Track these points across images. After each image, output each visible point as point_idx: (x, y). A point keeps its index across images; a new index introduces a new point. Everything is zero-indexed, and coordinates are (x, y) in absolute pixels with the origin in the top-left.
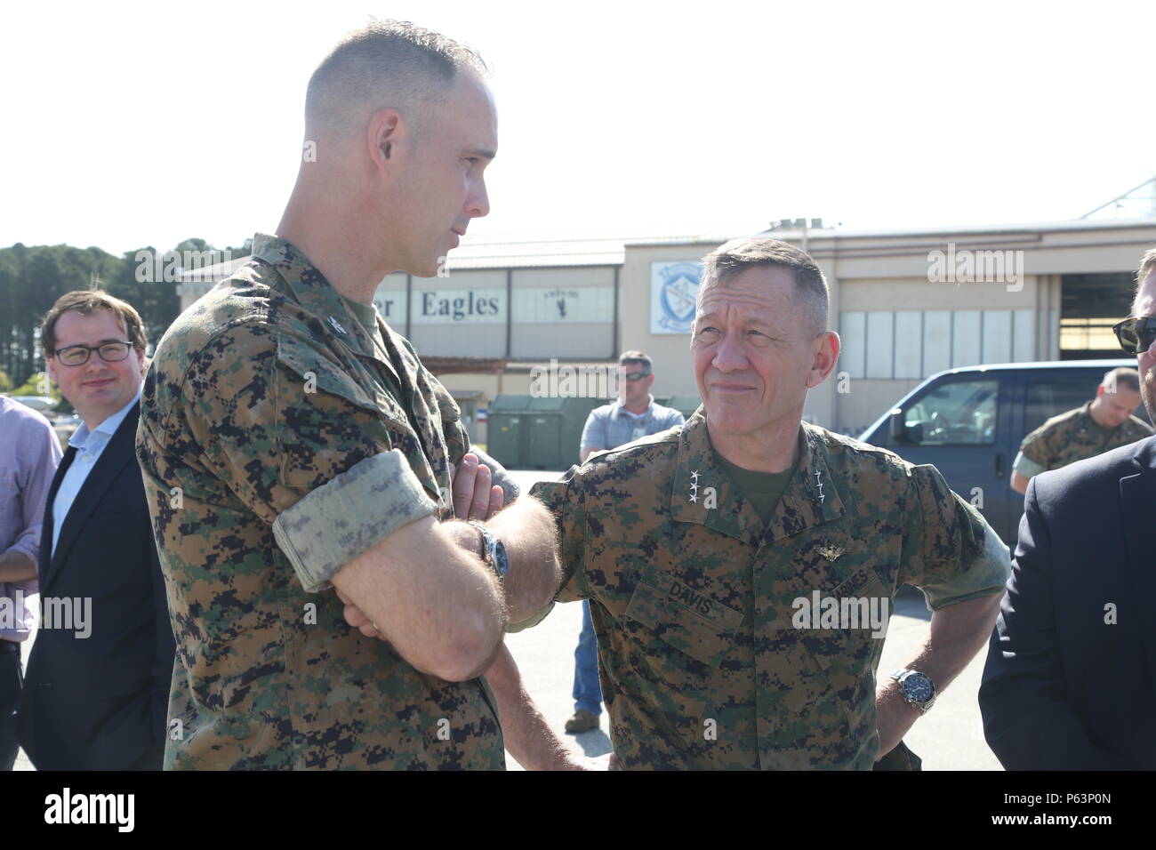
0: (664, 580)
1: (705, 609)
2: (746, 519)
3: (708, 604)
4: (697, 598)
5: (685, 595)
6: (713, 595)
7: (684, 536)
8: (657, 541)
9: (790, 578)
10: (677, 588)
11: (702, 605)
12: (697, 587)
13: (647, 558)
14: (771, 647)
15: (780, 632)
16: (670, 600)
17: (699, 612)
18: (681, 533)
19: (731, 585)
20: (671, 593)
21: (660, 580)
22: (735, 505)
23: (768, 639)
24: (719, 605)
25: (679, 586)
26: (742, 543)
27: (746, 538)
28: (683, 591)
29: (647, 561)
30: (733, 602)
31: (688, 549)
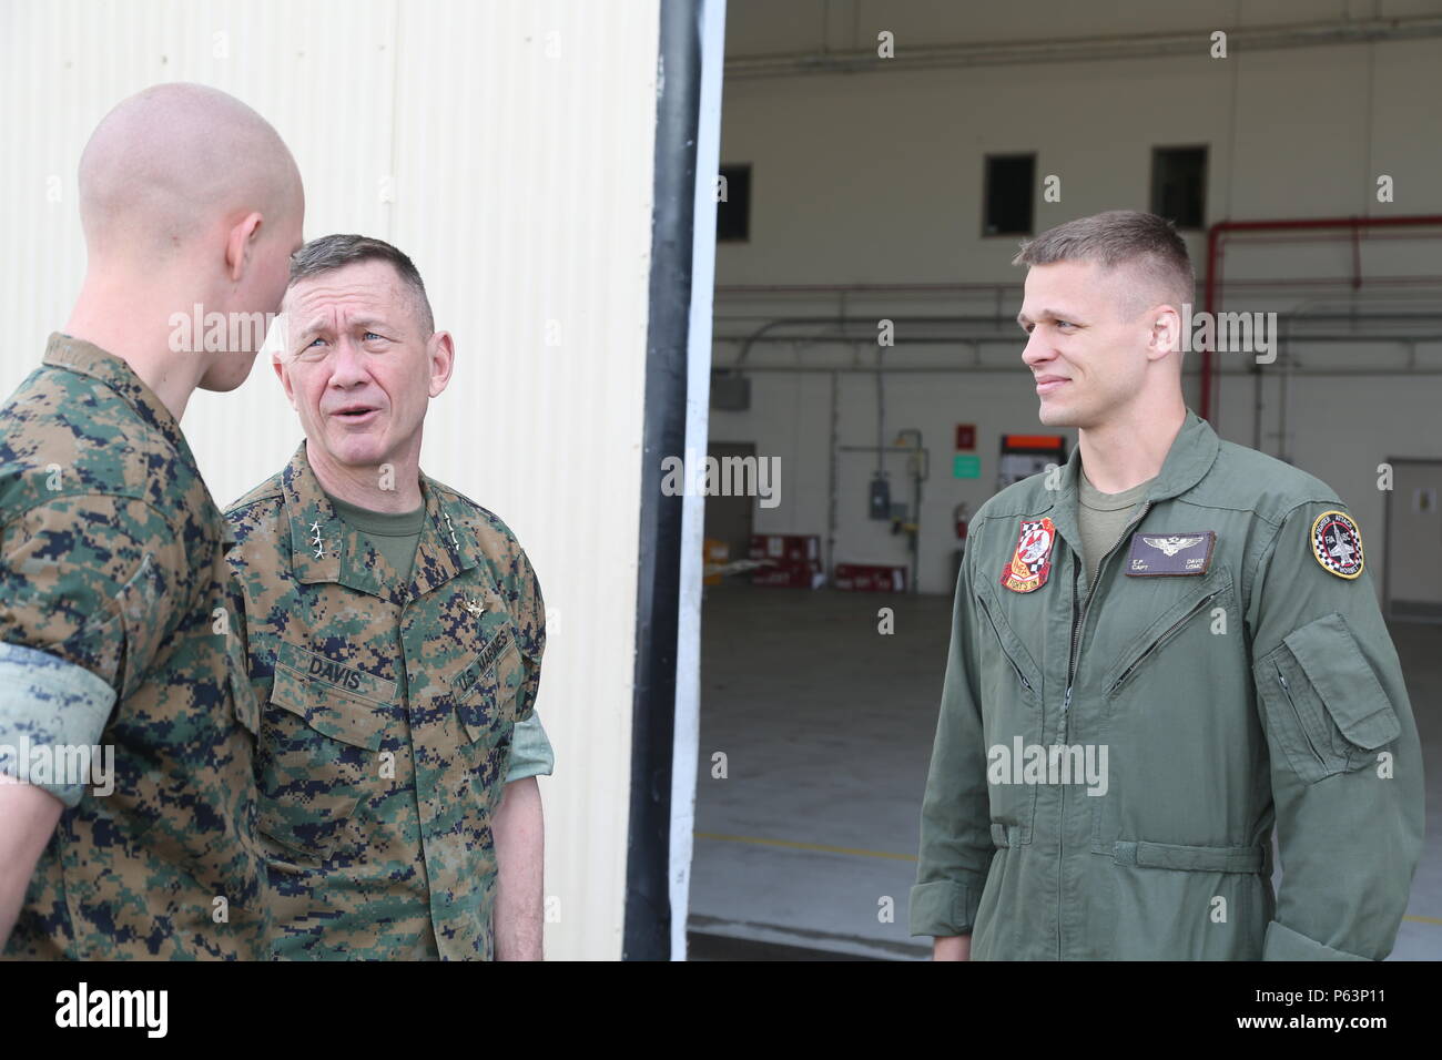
0: (302, 657)
1: (354, 684)
2: (382, 572)
3: (356, 677)
4: (341, 674)
5: (329, 671)
6: (361, 666)
7: (316, 600)
8: (287, 611)
9: (438, 638)
10: (317, 664)
11: (350, 679)
12: (340, 658)
13: (280, 633)
14: (427, 718)
15: (435, 699)
16: (311, 679)
17: (347, 688)
18: (312, 598)
19: (380, 651)
20: (311, 671)
21: (296, 657)
22: (367, 558)
23: (424, 709)
24: (370, 677)
25: (320, 661)
26: (383, 601)
27: (385, 593)
28: (324, 667)
29: (280, 637)
30: (383, 671)
31: (323, 615)
